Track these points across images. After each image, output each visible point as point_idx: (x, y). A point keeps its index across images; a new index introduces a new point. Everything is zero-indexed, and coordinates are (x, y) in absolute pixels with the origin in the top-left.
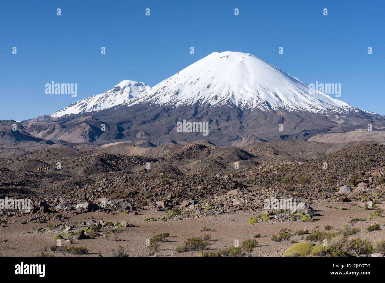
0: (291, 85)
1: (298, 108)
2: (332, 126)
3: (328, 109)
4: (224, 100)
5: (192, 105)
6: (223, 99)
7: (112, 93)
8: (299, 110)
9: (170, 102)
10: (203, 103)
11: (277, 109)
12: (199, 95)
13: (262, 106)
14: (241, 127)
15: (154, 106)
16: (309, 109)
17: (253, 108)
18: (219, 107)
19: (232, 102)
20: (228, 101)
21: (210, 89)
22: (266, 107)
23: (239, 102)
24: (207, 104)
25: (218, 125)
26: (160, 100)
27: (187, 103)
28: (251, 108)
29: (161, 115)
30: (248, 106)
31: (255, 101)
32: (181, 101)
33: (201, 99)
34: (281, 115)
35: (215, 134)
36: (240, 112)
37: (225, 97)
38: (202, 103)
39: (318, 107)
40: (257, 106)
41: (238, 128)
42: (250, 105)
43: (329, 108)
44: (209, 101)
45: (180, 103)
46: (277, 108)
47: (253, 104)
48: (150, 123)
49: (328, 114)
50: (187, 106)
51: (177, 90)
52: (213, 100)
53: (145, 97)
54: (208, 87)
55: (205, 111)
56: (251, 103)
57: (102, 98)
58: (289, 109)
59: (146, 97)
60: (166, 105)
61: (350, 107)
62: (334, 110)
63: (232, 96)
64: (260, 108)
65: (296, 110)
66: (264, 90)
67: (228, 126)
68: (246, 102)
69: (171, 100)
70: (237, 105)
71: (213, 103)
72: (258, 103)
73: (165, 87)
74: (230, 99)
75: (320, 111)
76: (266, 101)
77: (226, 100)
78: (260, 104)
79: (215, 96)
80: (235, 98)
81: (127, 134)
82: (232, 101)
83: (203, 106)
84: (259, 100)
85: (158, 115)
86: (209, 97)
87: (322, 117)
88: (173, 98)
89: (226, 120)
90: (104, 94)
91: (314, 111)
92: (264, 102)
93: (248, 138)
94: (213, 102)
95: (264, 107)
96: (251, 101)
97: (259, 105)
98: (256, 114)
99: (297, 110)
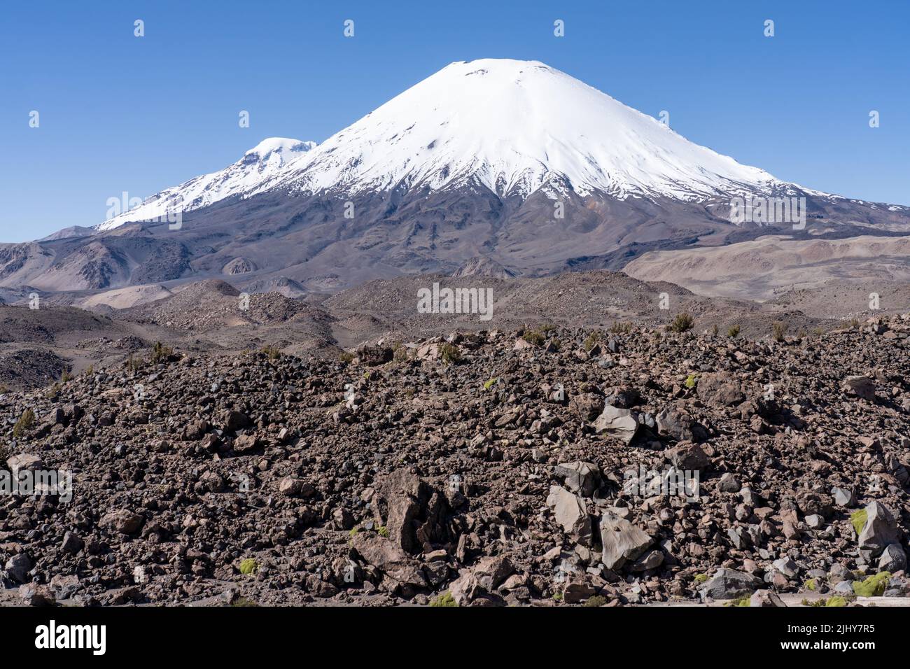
0: (633, 134)
1: (641, 190)
2: (708, 232)
3: (717, 190)
4: (462, 176)
5: (387, 190)
6: (462, 173)
7: (239, 169)
8: (642, 196)
9: (338, 184)
10: (414, 184)
11: (588, 193)
12: (408, 165)
13: (552, 188)
14: (490, 239)
15: (296, 196)
16: (668, 191)
17: (529, 194)
18: (448, 193)
19: (480, 180)
20: (471, 178)
21: (435, 150)
22: (562, 189)
23: (498, 181)
24: (422, 186)
25: (434, 238)
26: (314, 181)
27: (376, 187)
28: (525, 194)
29: (305, 219)
30: (520, 188)
31: (535, 177)
32: (361, 183)
33: (410, 176)
34: (597, 206)
35: (417, 259)
36: (496, 204)
37: (467, 168)
38: (411, 184)
39: (693, 185)
40: (541, 188)
41: (482, 243)
42: (523, 186)
43: (720, 188)
44: (428, 180)
45: (358, 186)
46: (589, 191)
47: (532, 184)
48: (273, 238)
49: (713, 202)
50: (374, 193)
51: (357, 157)
52: (438, 178)
53: (286, 175)
54: (431, 146)
55: (413, 204)
56: (527, 181)
57: (216, 181)
58: (618, 193)
59: (288, 174)
60: (326, 192)
61: (777, 182)
62: (732, 193)
63: (484, 165)
64: (548, 193)
65: (634, 196)
66: (563, 148)
67: (456, 240)
68: (516, 180)
69: (339, 179)
70: (493, 188)
71: (436, 185)
72: (544, 181)
73: (333, 150)
74: (477, 174)
75: (695, 196)
76: (564, 175)
77: (467, 175)
78: (548, 182)
79: (443, 166)
80: (491, 169)
81: (202, 267)
82: (481, 177)
83: (412, 192)
84: (547, 174)
85: (298, 219)
86: (429, 171)
87: (698, 209)
88: (346, 175)
89: (458, 223)
90: (222, 173)
91: (680, 195)
92: (557, 178)
93: (477, 268)
94: (437, 182)
95: (556, 191)
96: (526, 176)
97: (544, 186)
98: (534, 206)
99: (637, 194)
